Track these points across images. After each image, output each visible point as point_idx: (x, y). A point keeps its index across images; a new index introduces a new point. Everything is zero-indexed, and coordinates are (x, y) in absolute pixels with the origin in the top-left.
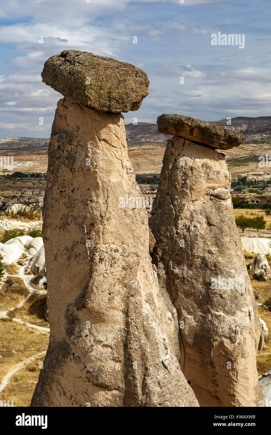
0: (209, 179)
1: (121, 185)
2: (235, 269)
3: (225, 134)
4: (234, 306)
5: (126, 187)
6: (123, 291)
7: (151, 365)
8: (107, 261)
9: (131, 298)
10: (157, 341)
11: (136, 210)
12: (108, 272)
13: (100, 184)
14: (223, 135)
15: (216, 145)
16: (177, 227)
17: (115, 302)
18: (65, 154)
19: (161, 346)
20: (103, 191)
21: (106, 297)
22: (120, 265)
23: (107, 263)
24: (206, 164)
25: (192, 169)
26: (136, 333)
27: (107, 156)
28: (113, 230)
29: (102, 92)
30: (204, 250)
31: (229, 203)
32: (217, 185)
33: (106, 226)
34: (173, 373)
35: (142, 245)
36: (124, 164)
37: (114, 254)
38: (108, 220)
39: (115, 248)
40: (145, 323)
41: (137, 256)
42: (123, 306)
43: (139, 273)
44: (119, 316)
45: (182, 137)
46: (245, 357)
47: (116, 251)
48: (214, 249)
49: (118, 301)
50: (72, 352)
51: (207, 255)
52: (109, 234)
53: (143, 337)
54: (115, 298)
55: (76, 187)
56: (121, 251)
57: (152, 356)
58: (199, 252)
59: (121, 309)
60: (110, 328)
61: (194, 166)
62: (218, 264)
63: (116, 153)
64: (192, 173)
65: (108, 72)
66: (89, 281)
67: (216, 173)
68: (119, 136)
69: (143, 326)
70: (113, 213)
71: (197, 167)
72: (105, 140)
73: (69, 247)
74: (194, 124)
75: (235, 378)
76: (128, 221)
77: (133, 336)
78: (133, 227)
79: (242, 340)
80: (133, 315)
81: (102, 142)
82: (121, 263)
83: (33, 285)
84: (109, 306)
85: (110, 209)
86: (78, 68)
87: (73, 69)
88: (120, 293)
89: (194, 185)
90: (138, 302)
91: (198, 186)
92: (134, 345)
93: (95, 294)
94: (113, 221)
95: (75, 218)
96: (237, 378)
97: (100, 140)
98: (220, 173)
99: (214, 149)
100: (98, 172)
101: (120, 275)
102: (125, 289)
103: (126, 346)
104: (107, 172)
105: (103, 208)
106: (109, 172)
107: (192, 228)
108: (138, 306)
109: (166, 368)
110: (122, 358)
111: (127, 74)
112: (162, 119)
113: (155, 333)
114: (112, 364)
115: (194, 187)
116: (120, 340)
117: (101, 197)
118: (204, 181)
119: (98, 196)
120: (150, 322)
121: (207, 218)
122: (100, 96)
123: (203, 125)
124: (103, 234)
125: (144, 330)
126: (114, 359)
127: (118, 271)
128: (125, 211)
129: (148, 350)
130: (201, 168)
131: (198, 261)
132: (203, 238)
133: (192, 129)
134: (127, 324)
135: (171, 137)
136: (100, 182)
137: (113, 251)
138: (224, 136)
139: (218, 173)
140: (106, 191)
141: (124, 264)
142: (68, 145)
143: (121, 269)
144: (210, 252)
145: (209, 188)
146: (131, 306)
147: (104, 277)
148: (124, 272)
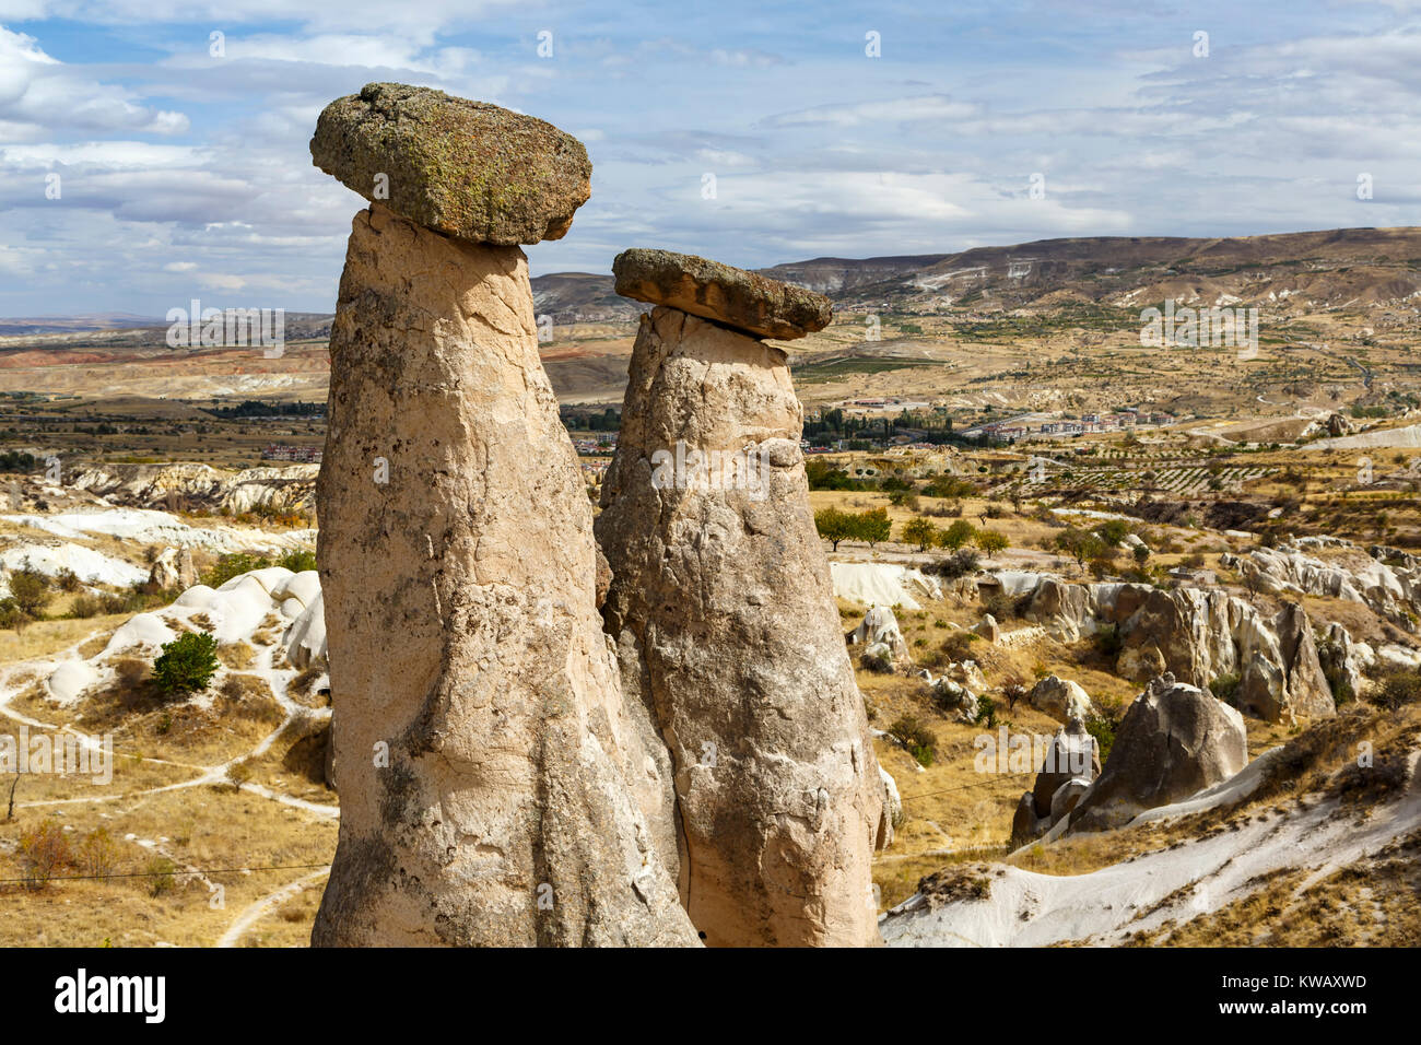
0: (746, 414)
1: (521, 431)
2: (816, 643)
3: (787, 301)
4: (813, 737)
5: (534, 438)
6: (531, 705)
7: (603, 894)
8: (488, 627)
9: (550, 722)
10: (620, 831)
11: (561, 496)
12: (491, 656)
13: (468, 430)
14: (781, 302)
15: (763, 328)
16: (667, 539)
17: (510, 734)
18: (376, 351)
19: (629, 845)
20: (476, 447)
21: (486, 721)
22: (523, 639)
23: (487, 634)
24: (739, 377)
25: (703, 389)
26: (565, 812)
27: (484, 355)
28: (503, 547)
29: (469, 191)
30: (737, 596)
31: (799, 472)
32: (767, 430)
33: (485, 539)
34: (660, 914)
35: (578, 585)
36: (529, 377)
37: (505, 609)
38: (488, 522)
39: (507, 594)
40: (588, 786)
41: (566, 614)
42: (531, 744)
43: (569, 657)
44: (520, 770)
45: (678, 309)
46: (844, 865)
47: (511, 601)
48: (762, 593)
49: (517, 731)
50: (398, 866)
51: (744, 609)
52: (493, 559)
53: (583, 822)
54: (510, 722)
55: (404, 436)
56: (523, 601)
57: (605, 870)
58: (723, 601)
59: (526, 750)
60: (497, 801)
61: (709, 382)
62: (772, 632)
63: (507, 348)
64: (704, 401)
65: (486, 141)
66: (441, 681)
67: (764, 399)
68: (515, 305)
69: (583, 794)
70: (502, 504)
71: (715, 385)
72: (477, 316)
73: (388, 593)
74: (707, 276)
75: (818, 922)
76: (540, 523)
77: (556, 820)
78: (555, 540)
79: (836, 825)
80: (555, 767)
81: (472, 321)
82: (524, 632)
83: (295, 695)
84: (494, 743)
85: (494, 494)
86: (406, 129)
87: (393, 133)
88: (521, 712)
89: (710, 431)
90: (568, 732)
91: (721, 433)
92: (560, 844)
93: (458, 715)
94: (502, 524)
95: (402, 518)
96: (823, 921)
97: (466, 316)
98: (776, 400)
99: (758, 337)
100: (463, 398)
101: (522, 664)
102: (535, 699)
103: (539, 847)
104: (484, 397)
105: (476, 491)
106: (489, 399)
107: (706, 541)
108: (568, 744)
109: (642, 899)
110: (528, 879)
111: (532, 144)
112: (626, 264)
113: (613, 812)
114: (503, 893)
115: (709, 435)
116: (523, 831)
117: (471, 462)
118: (733, 420)
119: (461, 460)
120: (600, 783)
121: (744, 514)
122: (465, 202)
123: (729, 277)
124: (477, 560)
125: (586, 805)
126: (507, 882)
127: (515, 653)
128: (532, 500)
129: (596, 855)
130: (726, 388)
131: (723, 625)
132: (733, 566)
133: (702, 288)
134: (542, 790)
135: (648, 308)
136: (466, 424)
137: (503, 603)
138: (785, 306)
139: (770, 398)
140: (483, 448)
141: (531, 634)
142: (383, 330)
143: (524, 648)
144: (751, 601)
145: (748, 436)
146: (551, 744)
147: (480, 668)
148: (532, 655)
